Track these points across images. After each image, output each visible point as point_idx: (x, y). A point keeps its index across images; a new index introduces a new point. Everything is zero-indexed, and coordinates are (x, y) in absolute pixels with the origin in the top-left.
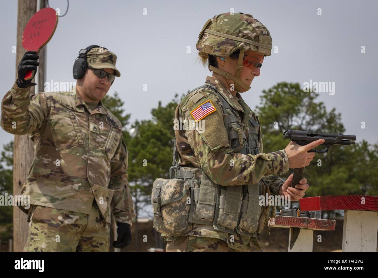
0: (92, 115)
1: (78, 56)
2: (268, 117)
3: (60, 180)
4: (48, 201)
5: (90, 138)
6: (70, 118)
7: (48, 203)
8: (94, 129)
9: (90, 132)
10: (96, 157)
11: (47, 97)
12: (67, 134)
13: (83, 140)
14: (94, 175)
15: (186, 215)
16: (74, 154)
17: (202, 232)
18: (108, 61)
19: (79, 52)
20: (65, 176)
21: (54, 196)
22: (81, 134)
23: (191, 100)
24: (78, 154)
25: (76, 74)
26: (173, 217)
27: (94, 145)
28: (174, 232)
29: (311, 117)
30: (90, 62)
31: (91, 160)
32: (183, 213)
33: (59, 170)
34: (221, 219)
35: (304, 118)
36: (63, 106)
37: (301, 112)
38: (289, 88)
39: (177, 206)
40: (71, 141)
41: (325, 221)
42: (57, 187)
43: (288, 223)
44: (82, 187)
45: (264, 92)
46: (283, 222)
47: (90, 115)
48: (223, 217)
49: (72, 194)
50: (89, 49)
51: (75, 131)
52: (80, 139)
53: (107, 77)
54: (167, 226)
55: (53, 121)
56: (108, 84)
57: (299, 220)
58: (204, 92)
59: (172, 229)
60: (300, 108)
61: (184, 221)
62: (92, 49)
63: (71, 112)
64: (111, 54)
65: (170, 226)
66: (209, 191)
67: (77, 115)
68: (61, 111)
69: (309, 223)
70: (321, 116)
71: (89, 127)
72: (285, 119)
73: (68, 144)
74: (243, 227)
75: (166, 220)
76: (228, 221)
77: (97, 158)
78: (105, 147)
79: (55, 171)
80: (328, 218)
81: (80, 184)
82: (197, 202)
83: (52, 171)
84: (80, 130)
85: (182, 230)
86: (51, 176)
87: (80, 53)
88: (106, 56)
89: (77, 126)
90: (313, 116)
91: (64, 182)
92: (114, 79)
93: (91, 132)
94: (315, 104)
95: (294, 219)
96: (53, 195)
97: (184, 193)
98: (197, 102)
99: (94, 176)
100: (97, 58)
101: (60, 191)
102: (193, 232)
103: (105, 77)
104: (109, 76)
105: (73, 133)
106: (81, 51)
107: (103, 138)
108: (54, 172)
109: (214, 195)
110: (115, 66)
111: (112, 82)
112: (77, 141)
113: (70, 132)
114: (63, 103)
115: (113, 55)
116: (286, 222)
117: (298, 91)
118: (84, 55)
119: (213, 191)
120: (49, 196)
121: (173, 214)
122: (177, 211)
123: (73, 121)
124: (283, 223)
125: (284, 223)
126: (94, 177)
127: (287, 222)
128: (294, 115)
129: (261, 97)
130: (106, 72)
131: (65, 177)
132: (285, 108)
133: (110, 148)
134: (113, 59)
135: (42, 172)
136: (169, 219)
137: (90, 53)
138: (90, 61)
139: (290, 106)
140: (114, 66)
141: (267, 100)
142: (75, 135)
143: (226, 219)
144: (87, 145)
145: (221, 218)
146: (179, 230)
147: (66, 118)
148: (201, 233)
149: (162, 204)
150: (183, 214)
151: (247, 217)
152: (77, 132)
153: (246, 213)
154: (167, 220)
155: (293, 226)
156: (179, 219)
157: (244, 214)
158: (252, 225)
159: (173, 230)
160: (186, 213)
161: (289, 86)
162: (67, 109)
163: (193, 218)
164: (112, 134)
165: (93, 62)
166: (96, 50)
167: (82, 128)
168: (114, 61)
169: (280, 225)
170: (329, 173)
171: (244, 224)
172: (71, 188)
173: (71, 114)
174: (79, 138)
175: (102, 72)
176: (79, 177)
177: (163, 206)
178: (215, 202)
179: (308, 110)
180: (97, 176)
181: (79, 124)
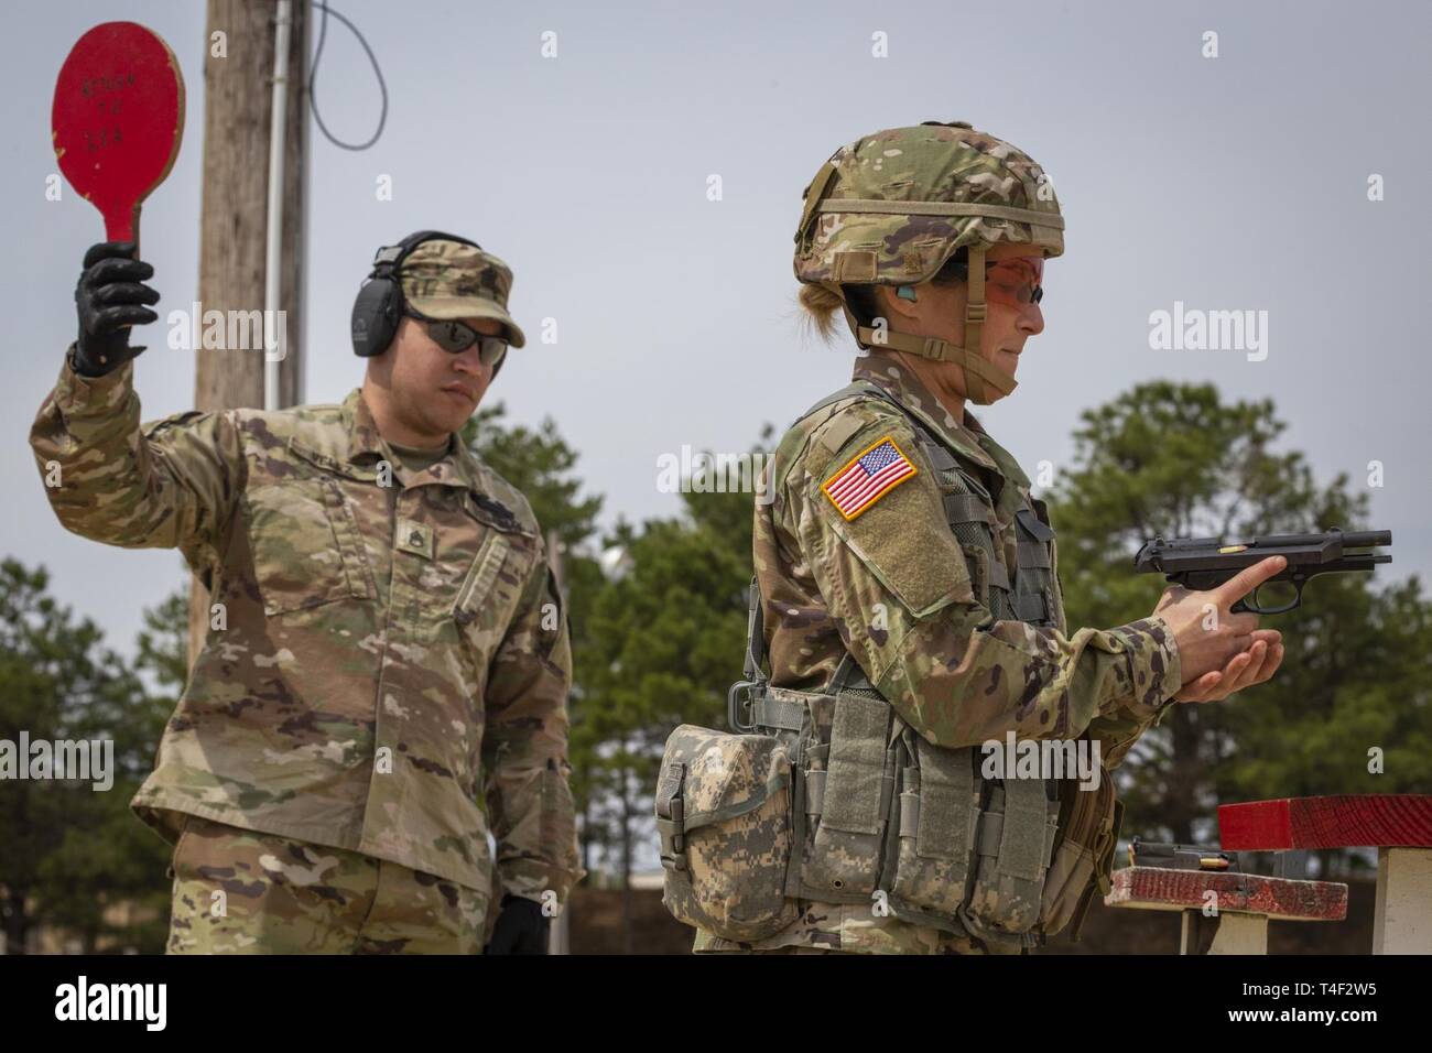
0: (411, 491)
1: (372, 269)
2: (1100, 509)
3: (276, 727)
4: (233, 804)
5: (394, 572)
6: (322, 501)
7: (232, 811)
8: (411, 541)
9: (394, 552)
10: (413, 645)
11: (243, 423)
12: (307, 555)
13: (367, 582)
14: (406, 709)
15: (775, 866)
16: (332, 630)
17: (841, 933)
18: (481, 290)
19: (373, 258)
20: (295, 710)
21: (253, 783)
22: (363, 558)
23: (817, 441)
24: (345, 633)
25: (363, 337)
26: (728, 873)
27: (411, 601)
28: (729, 925)
29: (1259, 508)
30: (415, 295)
31: (397, 657)
32: (765, 860)
33: (273, 689)
34: (907, 877)
35: (1232, 511)
36: (299, 458)
37: (1221, 489)
38: (1177, 404)
39: (740, 833)
40: (320, 582)
41: (1310, 885)
42: (268, 752)
43: (1176, 894)
44: (357, 755)
45: (1088, 416)
46: (1158, 890)
47: (402, 490)
48: (914, 871)
49: (320, 777)
50: (411, 245)
51: (338, 550)
52: (356, 578)
53: (475, 348)
54: (706, 906)
55: (258, 507)
56: (479, 373)
57: (1215, 882)
58: (863, 408)
59: (722, 914)
60: (1219, 474)
61: (767, 888)
62: (421, 245)
63: (328, 480)
64: (491, 264)
65: (716, 904)
66: (861, 781)
67: (354, 492)
68: (289, 476)
69: (1253, 893)
70: (1295, 503)
71: (392, 533)
72: (1163, 513)
73: (309, 594)
74: (983, 911)
75: (701, 881)
76: (934, 885)
77: (421, 649)
78: (455, 603)
79: (260, 692)
80: (1323, 875)
81: (351, 743)
82: (818, 822)
83: (251, 692)
84: (357, 547)
85: (761, 922)
86: (245, 711)
87: (379, 260)
88: (471, 273)
89: (349, 531)
90: (1265, 504)
91: (292, 734)
92: (504, 356)
93: (402, 551)
94: (1276, 461)
95: (1197, 880)
96: (249, 779)
97: (769, 787)
98: (842, 449)
99: (405, 712)
100: (438, 278)
101: (276, 765)
102: (810, 934)
103: (468, 347)
104: (485, 345)
105: (331, 556)
106: (382, 251)
107: (448, 573)
108: (260, 696)
109: (879, 795)
110: (505, 307)
111: (497, 368)
112: (343, 584)
113: (319, 551)
114: (301, 450)
115: (497, 266)
116: (1169, 889)
117: (1211, 413)
118: (392, 268)
119: (875, 783)
120: (237, 783)
121: (728, 864)
122: (742, 853)
123: (332, 511)
124: (1158, 894)
125: (1162, 894)
126: (407, 718)
127: (1172, 890)
128: (1198, 499)
129: (1078, 435)
130: (473, 331)
131: (296, 716)
132: (1164, 474)
133: (474, 607)
134: (498, 282)
135: (216, 697)
136: (711, 879)
137: (414, 261)
138: (414, 288)
139: (1183, 465)
140: (500, 307)
141: (1101, 445)
142: (337, 561)
143: (923, 878)
144: (384, 599)
145: (907, 873)
146: (748, 921)
147: (307, 500)
148: (838, 935)
149: (690, 823)
150: (764, 863)
151: (1000, 874)
152: (347, 554)
153: (996, 858)
154: (704, 881)
155: (1194, 903)
156: (750, 880)
157: (987, 865)
158: (1017, 902)
159: (726, 920)
160: (777, 860)
161: (1177, 395)
162: (314, 470)
163: (801, 879)
164: (488, 557)
165: (425, 294)
166: (434, 247)
167: (366, 538)
168: (503, 289)
169: (1147, 901)
170: (1327, 708)
171: (990, 899)
172: (315, 755)
173: (326, 486)
174: (352, 572)
175: (461, 329)
176: (348, 716)
177: (691, 831)
178: (881, 824)
179: (1246, 483)
180: (418, 712)
181: (354, 524)
